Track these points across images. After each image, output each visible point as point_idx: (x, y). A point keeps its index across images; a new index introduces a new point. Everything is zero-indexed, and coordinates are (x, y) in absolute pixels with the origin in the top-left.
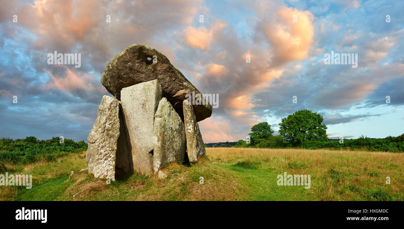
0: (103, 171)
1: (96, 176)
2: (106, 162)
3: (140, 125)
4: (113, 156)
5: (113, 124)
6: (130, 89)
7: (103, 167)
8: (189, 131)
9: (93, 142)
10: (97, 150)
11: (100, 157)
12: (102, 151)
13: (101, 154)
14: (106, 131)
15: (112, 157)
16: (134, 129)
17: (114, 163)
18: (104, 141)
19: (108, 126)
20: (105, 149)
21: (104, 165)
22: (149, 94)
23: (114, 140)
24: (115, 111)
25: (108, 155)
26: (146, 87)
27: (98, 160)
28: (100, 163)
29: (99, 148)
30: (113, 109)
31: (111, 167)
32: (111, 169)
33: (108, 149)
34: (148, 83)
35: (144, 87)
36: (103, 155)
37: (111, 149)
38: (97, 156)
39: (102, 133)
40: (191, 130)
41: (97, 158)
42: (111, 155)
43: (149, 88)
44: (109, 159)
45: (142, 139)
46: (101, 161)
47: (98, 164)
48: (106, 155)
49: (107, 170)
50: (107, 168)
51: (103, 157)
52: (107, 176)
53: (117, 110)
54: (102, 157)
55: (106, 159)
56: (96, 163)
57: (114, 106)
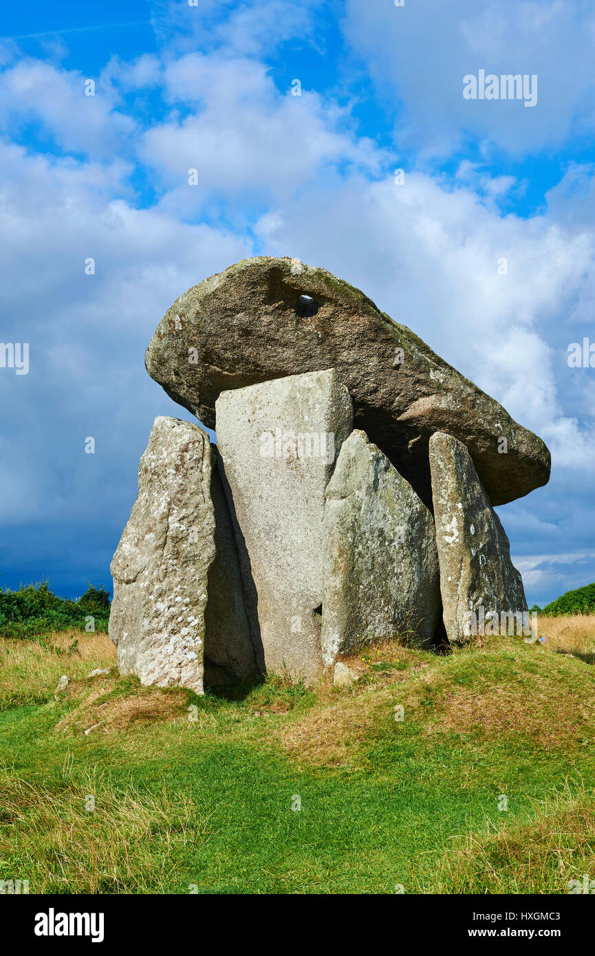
0: (167, 667)
1: (146, 681)
2: (174, 639)
3: (281, 522)
4: (196, 621)
5: (191, 518)
6: (245, 398)
7: (167, 655)
8: (448, 539)
9: (131, 578)
10: (143, 603)
11: (155, 625)
12: (161, 606)
13: (158, 614)
14: (170, 544)
15: (192, 624)
16: (262, 534)
17: (200, 642)
18: (165, 576)
19: (177, 525)
20: (171, 600)
21: (170, 647)
22: (306, 418)
23: (197, 572)
24: (197, 474)
25: (180, 619)
26: (298, 395)
27: (149, 633)
28: (156, 643)
29: (152, 597)
30: (192, 468)
31: (192, 655)
32: (192, 660)
33: (179, 599)
34: (305, 382)
35: (293, 395)
36: (163, 619)
37: (188, 600)
38: (146, 621)
39: (157, 548)
40: (452, 535)
41: (147, 627)
42: (189, 619)
43: (307, 400)
44: (184, 630)
45: (289, 568)
46: (159, 636)
47: (150, 645)
48: (173, 617)
49: (180, 664)
50: (179, 656)
51: (166, 625)
52: (179, 680)
53: (204, 471)
54: (161, 624)
55: (174, 632)
56: (143, 643)
57: (194, 458)
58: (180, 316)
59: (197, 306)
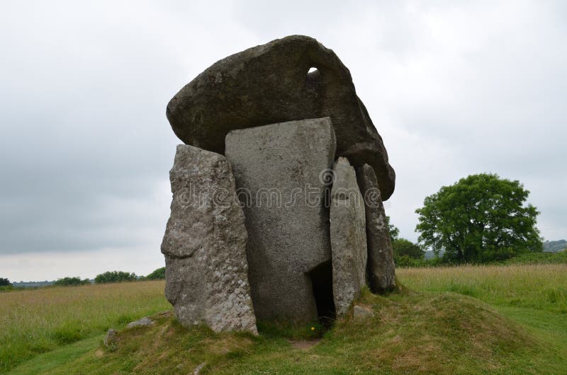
0: (230, 317)
1: (216, 328)
2: (231, 296)
4: (244, 283)
5: (229, 212)
7: (229, 309)
8: (378, 227)
9: (188, 254)
10: (205, 272)
11: (217, 288)
12: (218, 274)
13: (217, 279)
14: (217, 230)
15: (242, 285)
16: (264, 225)
17: (249, 298)
18: (218, 253)
19: (221, 216)
20: (225, 269)
21: (229, 304)
22: (311, 147)
23: (238, 249)
24: (227, 182)
25: (233, 282)
26: (305, 133)
27: (212, 293)
28: (219, 300)
29: (211, 267)
30: (223, 178)
31: (247, 308)
32: (247, 312)
33: (230, 268)
34: (311, 124)
35: (300, 132)
36: (222, 283)
37: (236, 268)
38: (209, 285)
39: (209, 232)
40: (380, 225)
41: (211, 290)
42: (239, 282)
43: (313, 136)
44: (237, 291)
45: (286, 246)
46: (220, 295)
47: (214, 302)
48: (227, 282)
49: (239, 315)
50: (238, 309)
51: (224, 286)
52: (241, 326)
53: (231, 180)
54: (220, 286)
55: (230, 292)
56: (209, 301)
57: (224, 171)
58: (222, 73)
59: (242, 65)
